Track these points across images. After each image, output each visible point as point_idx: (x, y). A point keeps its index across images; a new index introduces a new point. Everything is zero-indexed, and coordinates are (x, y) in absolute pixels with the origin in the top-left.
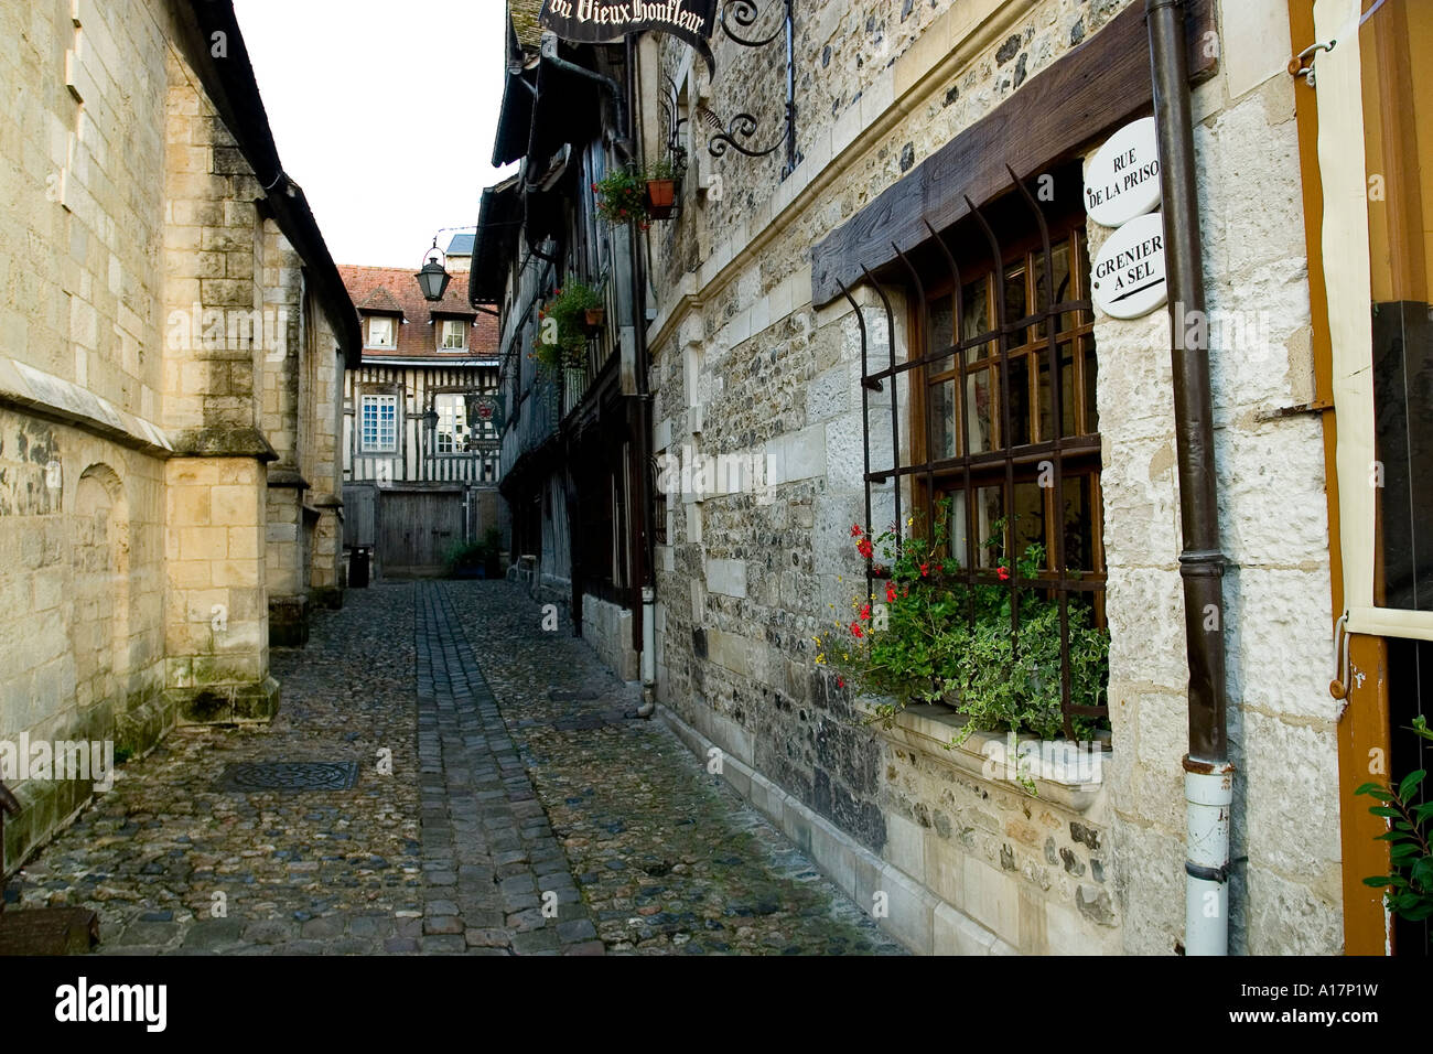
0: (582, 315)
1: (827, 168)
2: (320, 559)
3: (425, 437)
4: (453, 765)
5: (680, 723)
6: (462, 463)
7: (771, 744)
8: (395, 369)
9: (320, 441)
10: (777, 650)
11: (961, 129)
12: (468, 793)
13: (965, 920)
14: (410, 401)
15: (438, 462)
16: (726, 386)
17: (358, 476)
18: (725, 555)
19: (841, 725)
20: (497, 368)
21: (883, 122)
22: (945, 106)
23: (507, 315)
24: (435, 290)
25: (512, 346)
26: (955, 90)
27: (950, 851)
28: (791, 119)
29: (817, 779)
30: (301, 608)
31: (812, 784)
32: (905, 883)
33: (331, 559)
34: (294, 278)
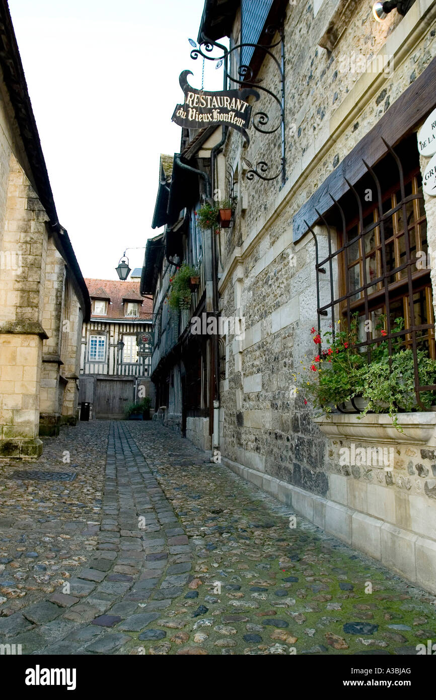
0: (189, 280)
1: (300, 178)
2: (67, 402)
3: (118, 355)
4: (121, 476)
5: (230, 462)
6: (134, 367)
7: (273, 458)
8: (106, 324)
9: (70, 349)
10: (276, 411)
11: (360, 139)
12: (127, 486)
13: (368, 517)
14: (112, 339)
15: (123, 367)
16: (254, 295)
17: (87, 372)
18: (252, 374)
19: (306, 437)
20: (151, 324)
21: (325, 148)
22: (353, 132)
23: (156, 298)
24: (124, 276)
25: (158, 311)
26: (357, 123)
27: (360, 484)
28: (284, 165)
29: (295, 468)
30: (56, 419)
31: (292, 472)
32: (337, 507)
33: (72, 403)
34: (61, 270)
